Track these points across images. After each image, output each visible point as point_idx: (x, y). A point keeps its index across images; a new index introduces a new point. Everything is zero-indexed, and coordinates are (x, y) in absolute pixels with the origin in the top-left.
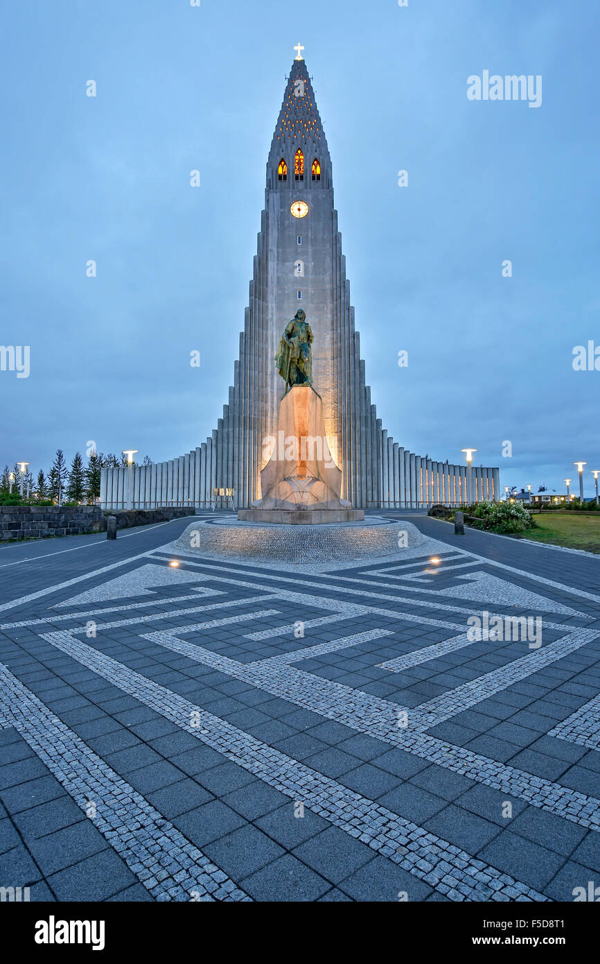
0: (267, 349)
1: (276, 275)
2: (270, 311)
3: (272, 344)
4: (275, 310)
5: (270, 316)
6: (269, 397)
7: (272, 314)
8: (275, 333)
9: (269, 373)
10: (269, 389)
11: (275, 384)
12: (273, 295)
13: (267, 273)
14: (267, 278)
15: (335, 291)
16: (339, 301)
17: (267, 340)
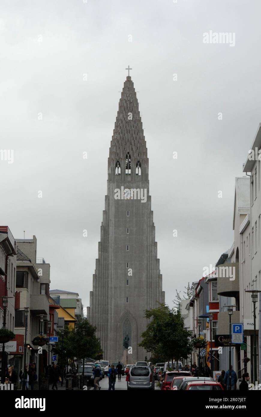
0: (108, 281)
1: (113, 236)
2: (110, 258)
3: (111, 279)
4: (113, 258)
5: (110, 261)
6: (109, 312)
7: (111, 260)
8: (113, 271)
9: (109, 296)
10: (109, 306)
11: (113, 303)
12: (112, 248)
13: (108, 235)
14: (108, 238)
15: (149, 247)
16: (151, 254)
17: (108, 276)
